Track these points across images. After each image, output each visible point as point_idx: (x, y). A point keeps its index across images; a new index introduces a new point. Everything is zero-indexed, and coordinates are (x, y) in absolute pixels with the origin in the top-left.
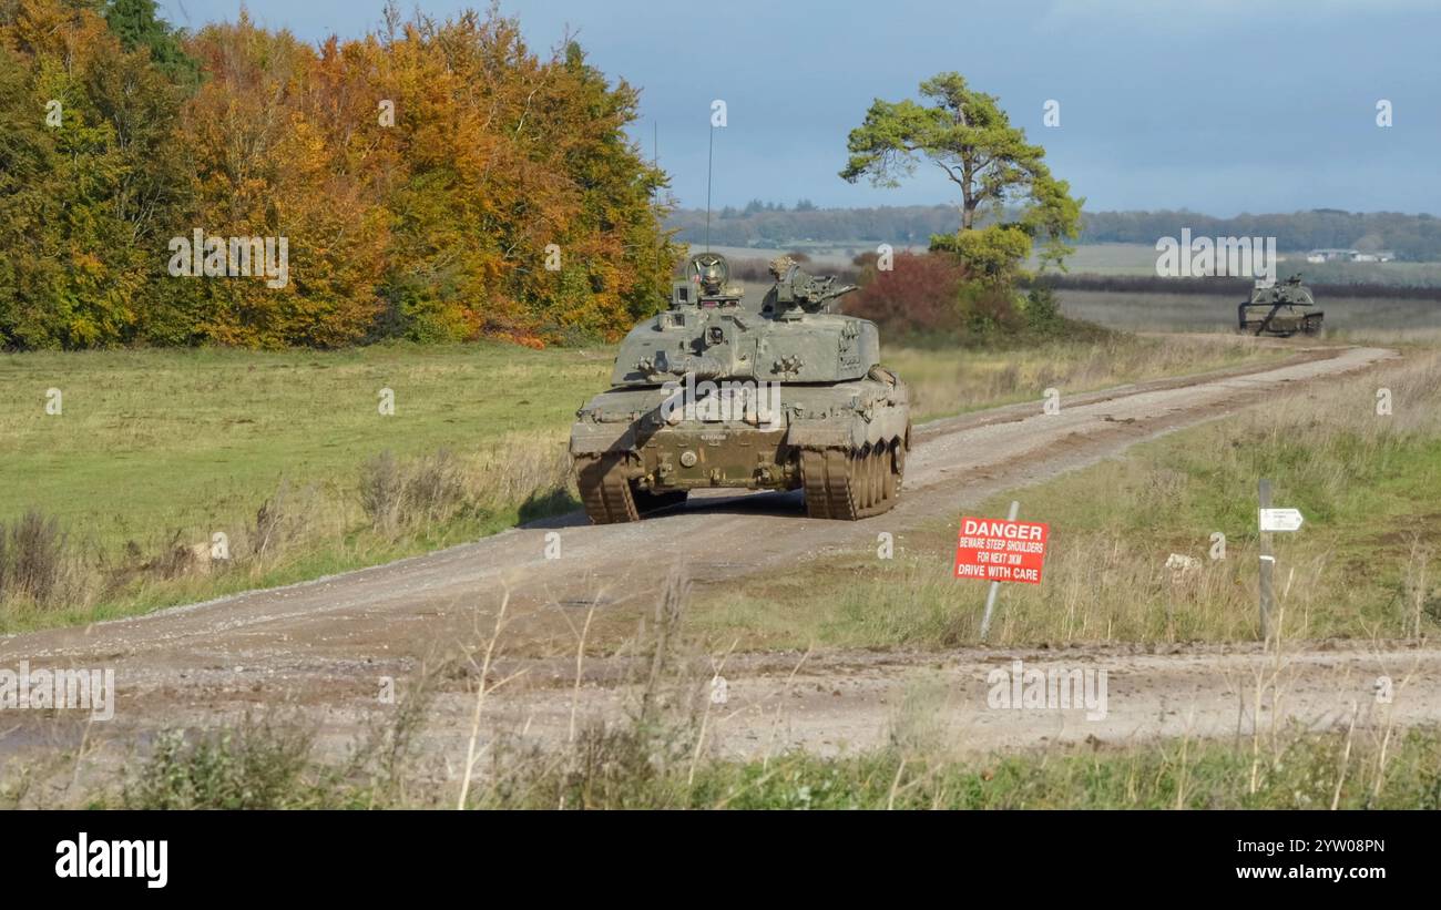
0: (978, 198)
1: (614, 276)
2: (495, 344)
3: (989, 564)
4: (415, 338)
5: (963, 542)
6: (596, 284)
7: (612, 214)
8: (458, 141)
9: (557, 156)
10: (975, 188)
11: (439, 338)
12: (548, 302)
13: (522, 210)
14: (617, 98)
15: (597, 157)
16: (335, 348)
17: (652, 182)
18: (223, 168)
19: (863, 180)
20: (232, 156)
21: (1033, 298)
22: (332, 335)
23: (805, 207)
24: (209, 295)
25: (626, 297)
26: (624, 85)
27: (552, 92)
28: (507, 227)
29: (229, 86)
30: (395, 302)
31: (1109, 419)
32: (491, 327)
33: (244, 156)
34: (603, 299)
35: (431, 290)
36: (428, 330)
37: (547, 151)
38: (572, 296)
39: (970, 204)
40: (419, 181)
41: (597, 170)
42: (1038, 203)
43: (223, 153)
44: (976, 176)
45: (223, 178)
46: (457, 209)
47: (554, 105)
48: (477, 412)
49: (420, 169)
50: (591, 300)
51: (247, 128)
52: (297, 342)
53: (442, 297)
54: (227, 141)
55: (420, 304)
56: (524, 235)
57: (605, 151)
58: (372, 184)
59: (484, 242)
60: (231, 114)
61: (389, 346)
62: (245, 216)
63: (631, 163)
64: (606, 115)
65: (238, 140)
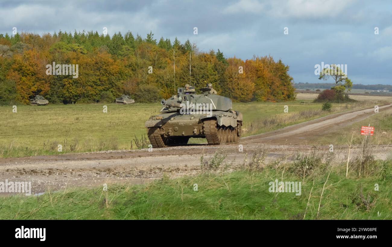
0: (338, 81)
1: (285, 92)
2: (269, 102)
3: (366, 133)
4: (258, 101)
5: (362, 130)
6: (283, 94)
7: (285, 84)
8: (264, 73)
9: (278, 76)
11: (261, 101)
12: (276, 96)
13: (273, 83)
14: (286, 68)
15: (283, 76)
16: (247, 102)
17: (291, 79)
18: (232, 78)
19: (322, 79)
20: (233, 76)
21: (346, 96)
22: (246, 100)
23: (307, 83)
24: (229, 95)
25: (287, 95)
26: (287, 66)
27: (277, 67)
28: (270, 86)
29: (233, 66)
30: (255, 96)
31: (365, 113)
32: (268, 99)
33: (234, 76)
34: (284, 96)
35: (260, 94)
36: (259, 100)
37: (276, 75)
38: (280, 95)
39: (337, 83)
40: (258, 79)
41: (283, 78)
42: (346, 83)
43: (232, 75)
44: (337, 79)
45: (232, 79)
46: (264, 83)
47: (277, 69)
48: (270, 111)
49: (259, 77)
50: (282, 96)
51: (235, 72)
52: (241, 101)
53: (261, 95)
54: (232, 74)
55: (258, 96)
56: (273, 87)
57: (284, 75)
58: (252, 79)
59: (267, 88)
60: (233, 70)
61: (254, 102)
62: (235, 84)
63: (288, 77)
64: (285, 70)
65: (234, 74)
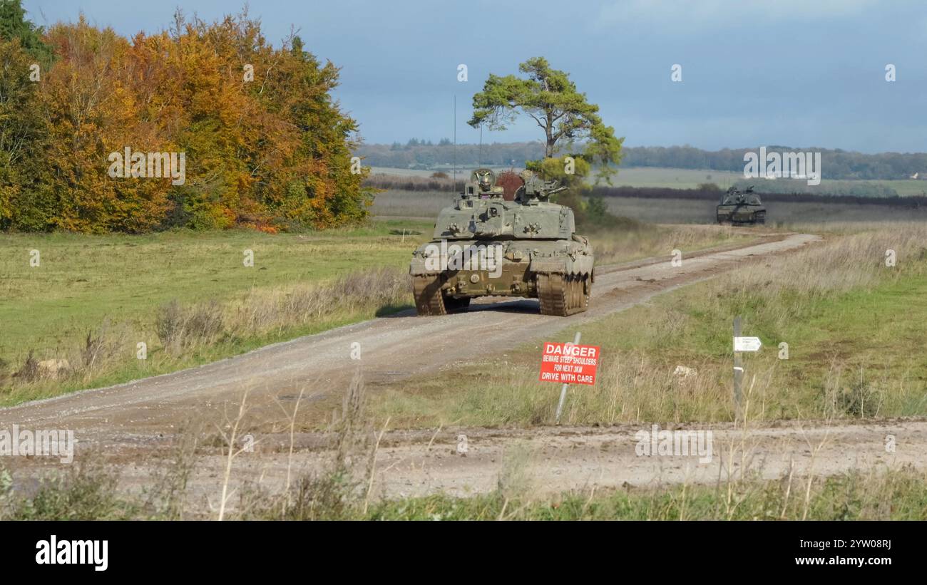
0: (556, 137)
1: (322, 187)
2: (244, 231)
3: (561, 372)
4: (193, 227)
5: (545, 359)
6: (310, 192)
7: (321, 147)
8: (223, 100)
9: (286, 109)
10: (555, 131)
11: (208, 227)
12: (279, 204)
13: (263, 144)
14: (325, 72)
15: (311, 111)
16: (140, 233)
17: (348, 126)
18: (68, 117)
19: (484, 126)
20: (74, 109)
21: (591, 202)
22: (139, 225)
23: (445, 143)
24: (58, 199)
25: (330, 201)
26: (330, 65)
27: (282, 69)
28: (252, 155)
29: (72, 64)
30: (180, 204)
31: (639, 279)
32: (242, 220)
33: (82, 109)
34: (315, 202)
35: (204, 196)
36: (201, 221)
37: (279, 106)
38: (295, 200)
39: (551, 141)
40: (196, 126)
41: (310, 119)
42: (594, 141)
43: (68, 107)
44: (555, 124)
45: (68, 123)
46: (221, 144)
47: (283, 77)
48: (233, 275)
49: (196, 118)
50: (307, 203)
51: (83, 91)
52: (116, 229)
53: (210, 200)
54: (70, 99)
55: (196, 205)
56: (264, 160)
57: (317, 107)
58: (165, 128)
59: (238, 165)
60: (73, 82)
61: (176, 232)
62: (82, 148)
63: (334, 115)
64: (318, 84)
65: (78, 99)
